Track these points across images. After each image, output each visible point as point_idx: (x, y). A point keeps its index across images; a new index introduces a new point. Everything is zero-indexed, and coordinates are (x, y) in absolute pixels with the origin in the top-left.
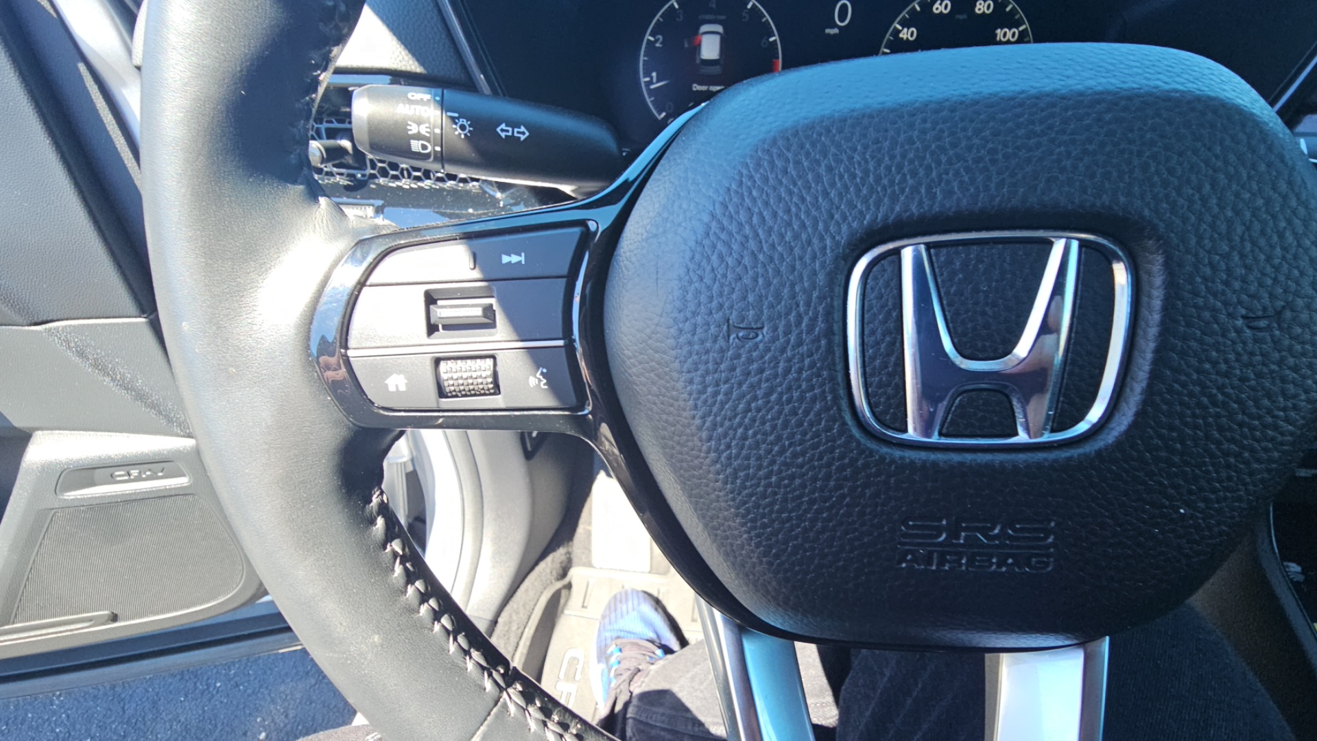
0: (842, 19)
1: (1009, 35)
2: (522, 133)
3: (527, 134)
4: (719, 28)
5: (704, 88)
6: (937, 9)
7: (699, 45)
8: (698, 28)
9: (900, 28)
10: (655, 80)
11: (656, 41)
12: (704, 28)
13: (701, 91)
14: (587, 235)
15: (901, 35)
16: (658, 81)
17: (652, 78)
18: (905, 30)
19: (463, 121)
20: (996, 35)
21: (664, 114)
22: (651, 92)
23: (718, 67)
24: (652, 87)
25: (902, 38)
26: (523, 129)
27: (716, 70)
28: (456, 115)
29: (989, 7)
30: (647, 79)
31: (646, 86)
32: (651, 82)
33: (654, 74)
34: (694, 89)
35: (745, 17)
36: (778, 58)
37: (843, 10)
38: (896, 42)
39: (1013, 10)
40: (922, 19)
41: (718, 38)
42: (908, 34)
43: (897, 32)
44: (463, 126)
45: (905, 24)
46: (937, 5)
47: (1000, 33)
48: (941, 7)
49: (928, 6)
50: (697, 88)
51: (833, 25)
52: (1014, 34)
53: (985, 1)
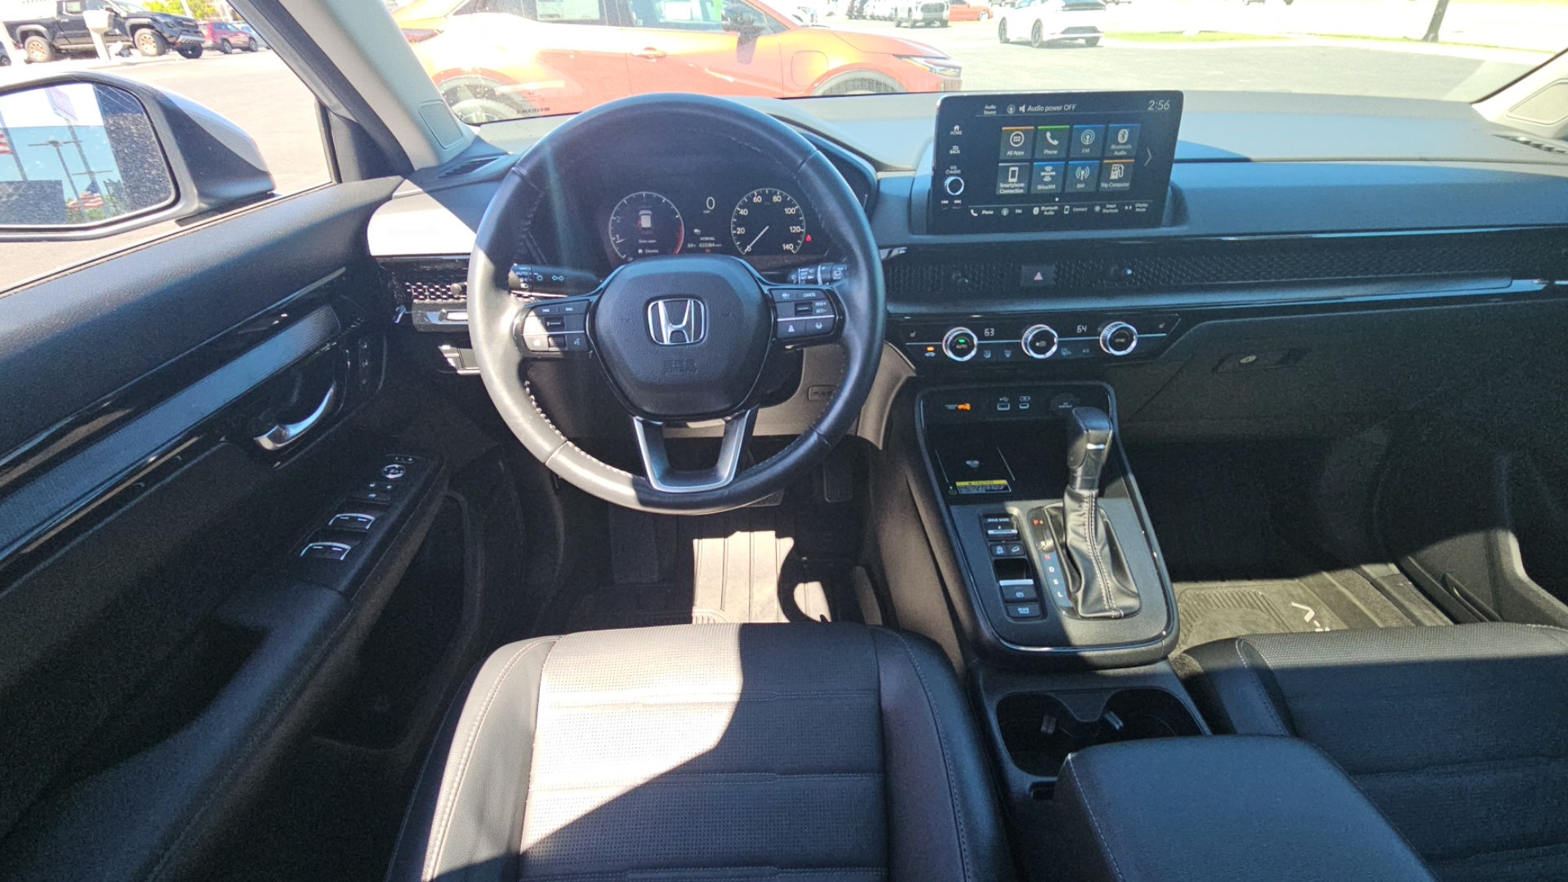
0: (711, 205)
1: (791, 211)
2: (561, 279)
3: (563, 280)
4: (650, 212)
5: (645, 242)
7: (640, 220)
8: (638, 212)
9: (739, 209)
10: (618, 239)
11: (617, 219)
12: (641, 212)
14: (590, 303)
16: (620, 239)
17: (616, 238)
18: (742, 210)
20: (785, 211)
21: (625, 256)
22: (617, 245)
23: (652, 231)
24: (617, 242)
25: (741, 214)
26: (561, 277)
27: (650, 232)
29: (779, 198)
30: (614, 238)
31: (613, 242)
32: (616, 240)
33: (618, 236)
35: (662, 207)
36: (681, 225)
37: (711, 201)
38: (739, 216)
39: (791, 201)
40: (749, 205)
41: (649, 217)
42: (744, 212)
43: (738, 212)
44: (540, 278)
45: (742, 207)
46: (755, 198)
47: (787, 210)
48: (757, 199)
49: (750, 199)
50: (641, 241)
51: (707, 209)
52: (793, 211)
53: (777, 196)
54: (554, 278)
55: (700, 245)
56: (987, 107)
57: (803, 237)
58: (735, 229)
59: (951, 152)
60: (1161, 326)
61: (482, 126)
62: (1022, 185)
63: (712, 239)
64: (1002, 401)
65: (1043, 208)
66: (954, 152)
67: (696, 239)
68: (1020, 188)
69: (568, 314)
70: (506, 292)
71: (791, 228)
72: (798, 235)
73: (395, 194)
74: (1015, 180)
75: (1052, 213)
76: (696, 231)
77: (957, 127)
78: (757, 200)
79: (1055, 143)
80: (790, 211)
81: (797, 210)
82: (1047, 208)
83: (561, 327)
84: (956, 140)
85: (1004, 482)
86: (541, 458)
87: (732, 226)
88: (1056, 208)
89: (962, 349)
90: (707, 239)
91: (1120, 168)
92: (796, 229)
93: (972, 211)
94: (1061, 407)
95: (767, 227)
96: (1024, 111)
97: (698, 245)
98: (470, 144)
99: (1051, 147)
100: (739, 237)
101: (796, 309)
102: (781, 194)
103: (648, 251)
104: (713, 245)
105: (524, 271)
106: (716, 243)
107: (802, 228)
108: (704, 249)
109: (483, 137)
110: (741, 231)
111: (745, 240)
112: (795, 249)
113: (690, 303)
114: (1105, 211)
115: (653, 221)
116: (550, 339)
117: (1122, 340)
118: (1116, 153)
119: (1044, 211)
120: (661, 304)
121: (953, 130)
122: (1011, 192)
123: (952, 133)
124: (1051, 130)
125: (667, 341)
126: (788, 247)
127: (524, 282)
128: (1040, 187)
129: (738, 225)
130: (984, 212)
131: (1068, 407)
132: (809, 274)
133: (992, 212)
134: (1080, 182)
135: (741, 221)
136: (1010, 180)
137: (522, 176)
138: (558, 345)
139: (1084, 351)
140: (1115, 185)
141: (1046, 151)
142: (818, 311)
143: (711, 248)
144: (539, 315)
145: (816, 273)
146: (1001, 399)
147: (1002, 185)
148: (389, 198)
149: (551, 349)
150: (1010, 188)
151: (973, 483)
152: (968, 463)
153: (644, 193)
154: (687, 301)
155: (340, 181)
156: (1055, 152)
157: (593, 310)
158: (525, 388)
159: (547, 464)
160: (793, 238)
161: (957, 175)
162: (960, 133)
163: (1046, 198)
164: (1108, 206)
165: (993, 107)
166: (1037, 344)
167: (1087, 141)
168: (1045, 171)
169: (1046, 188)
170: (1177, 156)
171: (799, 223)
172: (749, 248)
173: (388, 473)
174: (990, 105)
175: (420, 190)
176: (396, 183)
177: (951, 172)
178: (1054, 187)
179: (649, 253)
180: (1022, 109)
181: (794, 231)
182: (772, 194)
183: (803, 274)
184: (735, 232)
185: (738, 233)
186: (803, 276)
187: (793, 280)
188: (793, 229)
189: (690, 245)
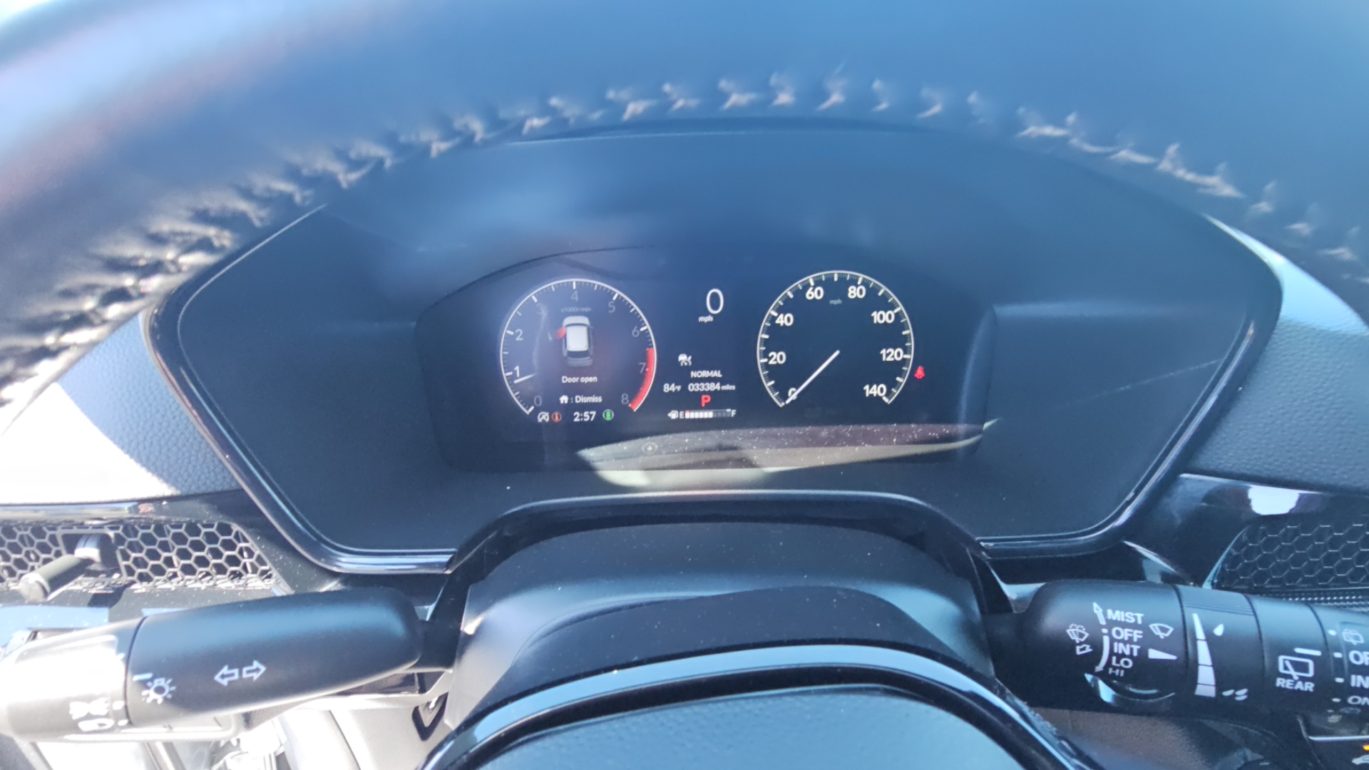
0: (715, 306)
1: (886, 318)
4: (585, 320)
5: (575, 380)
6: (810, 295)
7: (565, 336)
8: (562, 321)
9: (775, 314)
10: (518, 375)
11: (516, 335)
12: (568, 321)
13: (572, 383)
15: (777, 322)
16: (521, 376)
17: (515, 372)
18: (781, 316)
19: (161, 682)
20: (873, 318)
21: (532, 408)
22: (515, 386)
23: (588, 358)
24: (516, 382)
25: (779, 324)
27: (586, 361)
28: (149, 676)
29: (861, 292)
30: (510, 373)
31: (508, 381)
32: (514, 377)
33: (517, 368)
34: (564, 382)
35: (612, 309)
36: (652, 346)
37: (715, 299)
38: (774, 329)
39: (885, 294)
40: (797, 305)
41: (584, 330)
42: (784, 320)
43: (773, 319)
45: (781, 310)
46: (809, 292)
47: (876, 316)
48: (814, 294)
49: (800, 293)
50: (566, 380)
51: (707, 313)
52: (890, 317)
53: (857, 286)
55: (692, 387)
57: (908, 369)
58: (765, 354)
63: (717, 374)
67: (682, 376)
71: (883, 352)
72: (897, 367)
76: (683, 358)
78: (816, 296)
80: (882, 317)
81: (899, 316)
87: (759, 348)
90: (705, 374)
92: (891, 355)
95: (837, 353)
97: (685, 388)
100: (773, 371)
102: (865, 283)
103: (580, 399)
104: (718, 387)
106: (723, 381)
107: (906, 351)
108: (699, 394)
110: (778, 358)
111: (784, 377)
112: (889, 394)
115: (593, 335)
126: (875, 390)
129: (770, 346)
132: (1150, 639)
135: (778, 338)
143: (713, 394)
145: (1186, 636)
153: (574, 282)
160: (888, 373)
171: (900, 342)
172: (793, 394)
179: (581, 404)
181: (889, 359)
182: (845, 283)
183: (1125, 634)
184: (765, 360)
185: (772, 362)
186: (1125, 642)
187: (1073, 644)
188: (888, 355)
189: (667, 388)
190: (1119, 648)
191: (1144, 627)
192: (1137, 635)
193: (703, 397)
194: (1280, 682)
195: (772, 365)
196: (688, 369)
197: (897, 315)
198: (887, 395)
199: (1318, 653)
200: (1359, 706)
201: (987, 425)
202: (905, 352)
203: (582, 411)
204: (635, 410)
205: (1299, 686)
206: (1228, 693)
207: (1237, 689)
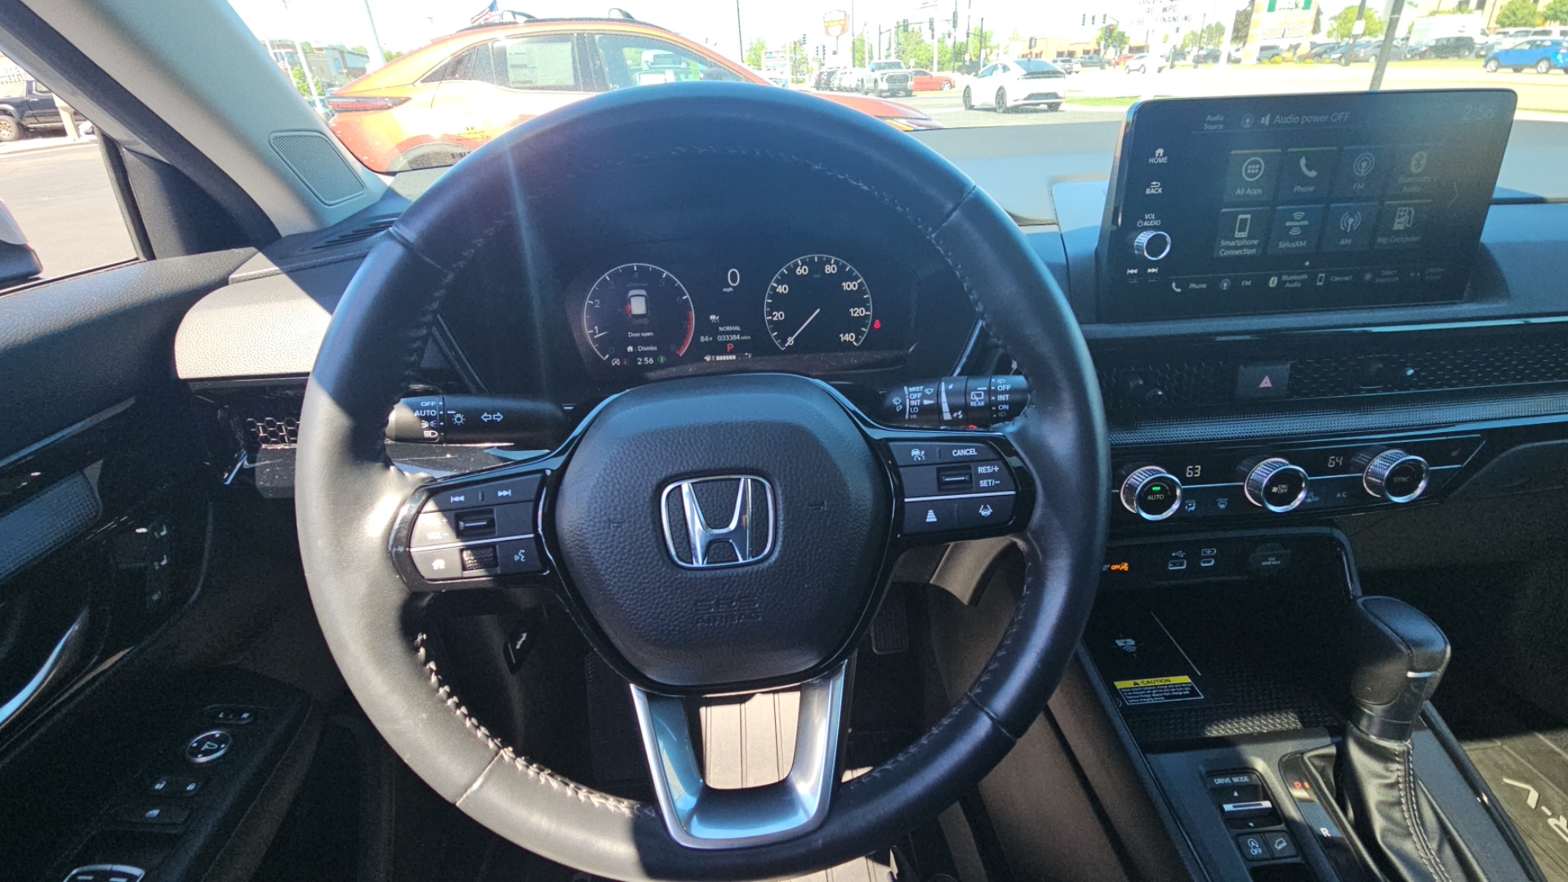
0: (734, 280)
1: (852, 287)
2: (499, 417)
3: (502, 417)
4: (643, 292)
5: (637, 335)
7: (629, 305)
8: (627, 293)
9: (776, 285)
10: (597, 332)
11: (595, 304)
12: (631, 293)
13: (635, 337)
14: (545, 478)
15: (777, 290)
16: (599, 333)
17: (595, 330)
18: (780, 287)
19: (459, 416)
20: (843, 287)
21: (607, 356)
22: (595, 341)
23: (647, 319)
24: (596, 337)
25: (779, 292)
26: (498, 414)
27: (646, 321)
28: (454, 412)
29: (834, 269)
30: (592, 331)
31: (591, 336)
32: (595, 334)
33: (596, 327)
35: (662, 284)
36: (691, 310)
37: (734, 275)
38: (775, 295)
39: (850, 270)
40: (790, 278)
41: (643, 299)
42: (782, 289)
43: (774, 289)
44: (459, 418)
45: (779, 282)
46: (798, 269)
47: (845, 285)
48: (800, 271)
49: (792, 270)
50: (631, 335)
51: (729, 286)
52: (854, 286)
53: (831, 265)
54: (486, 417)
55: (720, 338)
56: (1209, 118)
57: (869, 322)
58: (770, 314)
59: (1148, 191)
60: (1454, 454)
61: (398, 174)
62: (1255, 242)
63: (737, 328)
64: (1177, 557)
65: (1285, 278)
66: (1153, 191)
67: (713, 329)
68: (1251, 247)
69: (505, 502)
70: (379, 465)
71: (852, 310)
72: (862, 320)
73: (232, 276)
74: (1244, 234)
75: (1299, 285)
76: (713, 317)
77: (1160, 151)
78: (802, 271)
79: (1313, 174)
80: (849, 286)
81: (860, 285)
82: (1291, 278)
83: (489, 529)
84: (1158, 173)
85: (1185, 679)
86: (448, 795)
87: (766, 309)
88: (1305, 277)
89: (1157, 501)
90: (729, 328)
91: (1410, 213)
92: (858, 312)
93: (1174, 285)
94: (1264, 563)
95: (818, 310)
96: (1267, 123)
97: (715, 339)
98: (378, 199)
99: (1306, 181)
100: (777, 325)
101: (939, 479)
102: (836, 263)
103: (642, 348)
104: (738, 337)
105: (430, 408)
106: (741, 333)
107: (867, 309)
108: (725, 343)
109: (398, 189)
110: (779, 316)
111: (784, 329)
112: (857, 340)
113: (745, 483)
114: (1377, 280)
115: (649, 303)
116: (467, 555)
117: (1404, 479)
118: (1405, 189)
119: (1285, 282)
120: (686, 486)
121: (1153, 155)
122: (1237, 252)
123: (1151, 160)
124: (1305, 153)
125: (699, 562)
126: (847, 337)
127: (430, 428)
128: (1282, 245)
129: (773, 308)
130: (1193, 286)
131: (1274, 563)
132: (924, 396)
133: (1204, 286)
134: (1345, 235)
135: (779, 302)
136: (1238, 234)
137: (405, 244)
138: (481, 563)
139: (1339, 495)
140: (1397, 240)
141: (1298, 188)
142: (983, 483)
143: (735, 342)
144: (443, 510)
145: (938, 394)
146: (1174, 554)
147: (1223, 243)
148: (224, 282)
149: (467, 573)
150: (1236, 248)
151: (1141, 682)
152: (1120, 643)
153: (635, 266)
154: (739, 479)
155: (150, 255)
156: (1311, 189)
157: (553, 484)
158: (417, 650)
159: (457, 804)
160: (855, 325)
161: (1155, 228)
162: (1164, 160)
163: (1289, 262)
164: (1385, 273)
165: (1219, 118)
166: (1275, 490)
167: (1363, 171)
168: (1292, 220)
169: (1293, 245)
170: (1496, 195)
171: (862, 303)
172: (791, 341)
173: (197, 751)
174: (1214, 115)
175: (275, 268)
176: (242, 258)
177: (1146, 224)
178: (1303, 244)
179: (643, 352)
180: (1266, 120)
181: (856, 315)
182: (823, 263)
183: (915, 396)
184: (770, 318)
185: (775, 319)
186: (914, 400)
187: (895, 406)
188: (855, 312)
189: (703, 339)
190: (914, 403)
191: (923, 392)
192: (919, 395)
193: (728, 345)
194: (972, 404)
195: (775, 321)
196: (716, 325)
197: (859, 284)
198: (856, 341)
199: (985, 389)
200: (1003, 410)
201: (911, 350)
202: (866, 311)
203: (643, 357)
204: (681, 355)
205: (979, 404)
206: (955, 415)
207: (958, 412)
